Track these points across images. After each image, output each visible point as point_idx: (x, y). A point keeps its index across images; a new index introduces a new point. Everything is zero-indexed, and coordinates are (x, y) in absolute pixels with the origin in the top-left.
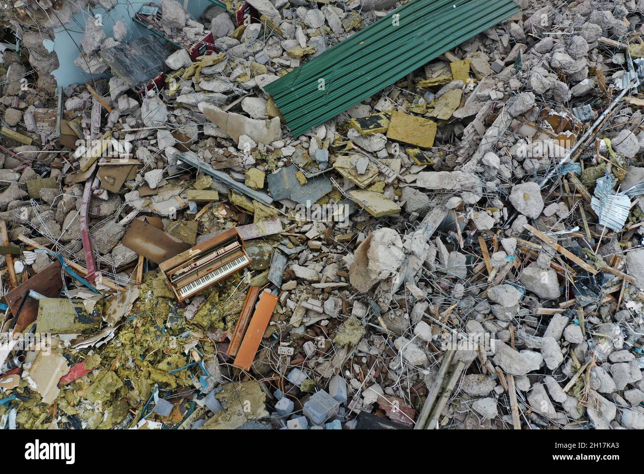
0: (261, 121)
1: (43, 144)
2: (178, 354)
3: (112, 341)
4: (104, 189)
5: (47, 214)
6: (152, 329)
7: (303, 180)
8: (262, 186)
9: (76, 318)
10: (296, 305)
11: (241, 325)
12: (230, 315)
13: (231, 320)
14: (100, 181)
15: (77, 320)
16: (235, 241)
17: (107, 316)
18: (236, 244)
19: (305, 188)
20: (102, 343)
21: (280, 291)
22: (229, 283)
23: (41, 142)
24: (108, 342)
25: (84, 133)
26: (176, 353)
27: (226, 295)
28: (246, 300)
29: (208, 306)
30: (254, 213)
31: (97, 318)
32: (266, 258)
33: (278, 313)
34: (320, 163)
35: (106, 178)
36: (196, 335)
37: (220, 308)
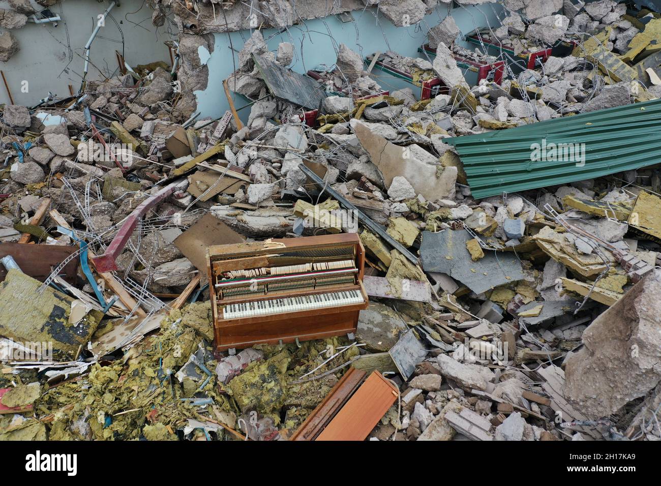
0: (429, 166)
1: (149, 154)
2: (169, 427)
3: (77, 378)
4: (190, 194)
5: (105, 206)
6: (150, 372)
7: (477, 252)
8: (410, 243)
9: (47, 324)
10: (433, 417)
11: (311, 425)
12: (296, 406)
13: (295, 417)
14: (189, 184)
15: (47, 328)
16: (351, 259)
17: (96, 343)
18: (350, 263)
19: (478, 267)
20: (59, 373)
21: (404, 386)
22: (314, 352)
23: (148, 152)
24: (72, 377)
25: (199, 146)
26: (167, 424)
27: (303, 368)
28: (335, 388)
29: (264, 369)
30: (387, 268)
31: (79, 338)
32: (391, 335)
33: (391, 425)
34: (509, 239)
35: (198, 182)
36: (221, 416)
37: (284, 384)
